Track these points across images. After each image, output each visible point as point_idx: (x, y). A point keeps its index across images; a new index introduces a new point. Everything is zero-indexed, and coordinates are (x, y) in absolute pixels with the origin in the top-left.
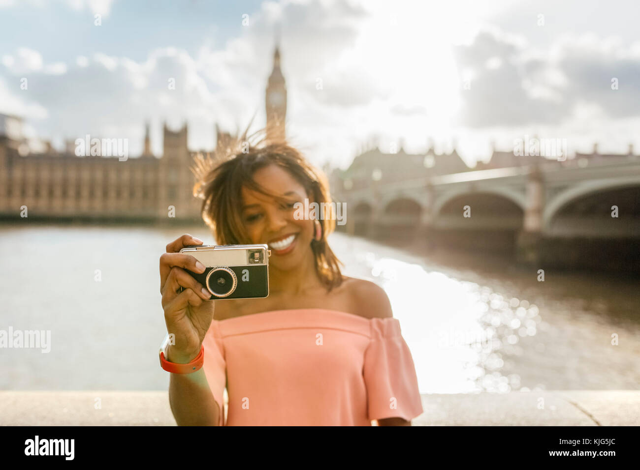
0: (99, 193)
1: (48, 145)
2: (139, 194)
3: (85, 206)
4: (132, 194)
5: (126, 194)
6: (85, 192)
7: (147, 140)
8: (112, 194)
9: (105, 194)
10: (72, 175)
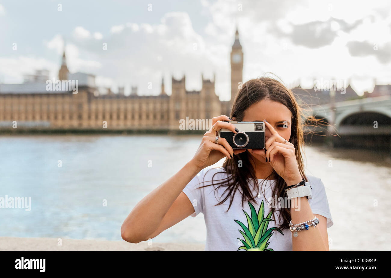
0: (137, 117)
1: (109, 90)
2: (159, 116)
3: (129, 124)
4: (155, 117)
5: (151, 117)
6: (129, 116)
7: (163, 86)
8: (144, 117)
9: (140, 117)
10: (122, 106)
